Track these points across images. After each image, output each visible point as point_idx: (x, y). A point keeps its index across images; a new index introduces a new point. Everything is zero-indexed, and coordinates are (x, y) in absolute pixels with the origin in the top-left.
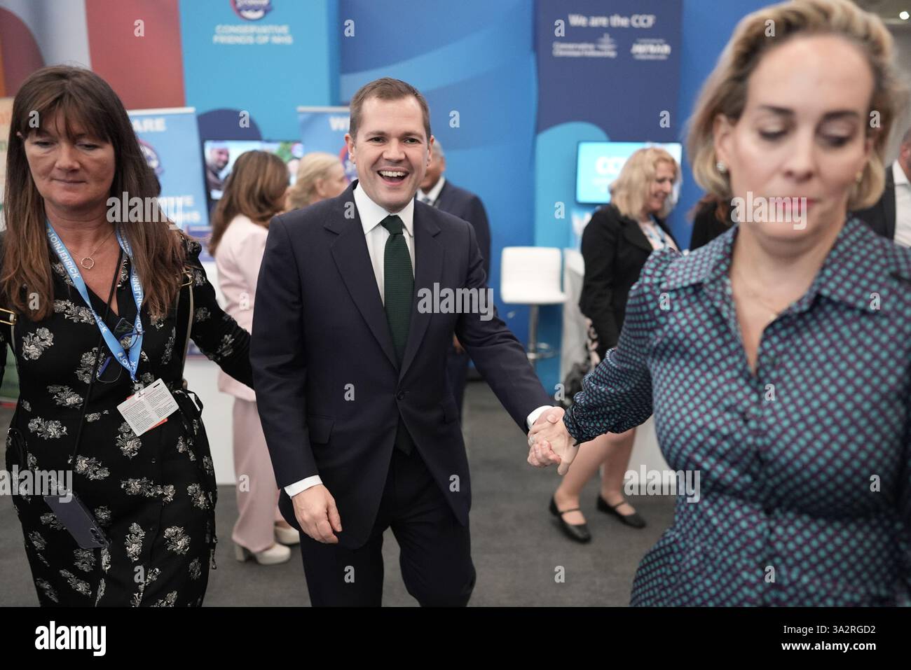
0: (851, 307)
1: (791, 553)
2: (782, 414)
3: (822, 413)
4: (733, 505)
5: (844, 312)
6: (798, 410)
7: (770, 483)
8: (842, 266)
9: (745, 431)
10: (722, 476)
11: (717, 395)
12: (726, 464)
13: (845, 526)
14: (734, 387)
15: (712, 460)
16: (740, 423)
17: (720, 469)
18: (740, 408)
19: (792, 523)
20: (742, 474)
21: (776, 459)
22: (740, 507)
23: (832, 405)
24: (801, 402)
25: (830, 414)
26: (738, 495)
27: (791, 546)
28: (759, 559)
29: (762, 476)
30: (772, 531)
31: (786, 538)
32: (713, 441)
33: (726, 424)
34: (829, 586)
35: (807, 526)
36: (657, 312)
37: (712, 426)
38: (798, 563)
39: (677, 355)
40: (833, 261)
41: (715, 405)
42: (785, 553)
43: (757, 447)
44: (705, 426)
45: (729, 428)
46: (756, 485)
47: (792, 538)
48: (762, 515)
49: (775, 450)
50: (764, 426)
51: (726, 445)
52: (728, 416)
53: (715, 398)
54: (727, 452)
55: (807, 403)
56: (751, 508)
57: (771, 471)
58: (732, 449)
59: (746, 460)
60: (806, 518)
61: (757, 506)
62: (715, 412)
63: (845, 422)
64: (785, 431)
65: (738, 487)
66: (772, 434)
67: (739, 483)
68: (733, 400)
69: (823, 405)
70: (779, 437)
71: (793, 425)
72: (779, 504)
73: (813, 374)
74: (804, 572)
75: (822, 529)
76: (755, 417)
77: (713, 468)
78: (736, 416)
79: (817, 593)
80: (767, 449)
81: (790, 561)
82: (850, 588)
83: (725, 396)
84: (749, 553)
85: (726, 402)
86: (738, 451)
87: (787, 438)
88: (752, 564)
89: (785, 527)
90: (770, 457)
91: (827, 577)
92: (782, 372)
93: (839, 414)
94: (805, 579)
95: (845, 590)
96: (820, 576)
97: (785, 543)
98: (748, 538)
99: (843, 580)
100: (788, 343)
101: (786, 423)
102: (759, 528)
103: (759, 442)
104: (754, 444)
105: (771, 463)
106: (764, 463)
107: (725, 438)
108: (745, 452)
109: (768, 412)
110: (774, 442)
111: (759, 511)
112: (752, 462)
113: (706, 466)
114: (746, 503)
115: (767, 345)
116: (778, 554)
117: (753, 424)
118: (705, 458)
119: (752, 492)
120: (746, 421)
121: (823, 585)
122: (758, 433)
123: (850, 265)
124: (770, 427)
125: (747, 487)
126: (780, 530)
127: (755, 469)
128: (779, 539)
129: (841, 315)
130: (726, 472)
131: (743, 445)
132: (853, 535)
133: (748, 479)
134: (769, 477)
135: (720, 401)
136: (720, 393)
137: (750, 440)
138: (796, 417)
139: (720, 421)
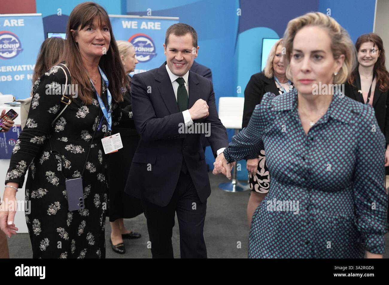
0: (338, 121)
1: (317, 204)
2: (317, 158)
3: (330, 157)
4: (296, 189)
5: (336, 123)
6: (322, 156)
7: (311, 181)
8: (336, 107)
9: (304, 163)
10: (295, 179)
11: (293, 150)
12: (296, 175)
13: (334, 194)
14: (299, 148)
15: (291, 173)
16: (302, 160)
17: (294, 176)
18: (302, 156)
19: (317, 193)
20: (301, 178)
21: (314, 173)
22: (299, 189)
23: (333, 155)
24: (323, 154)
25: (332, 158)
26: (299, 185)
27: (317, 201)
28: (306, 206)
29: (309, 178)
30: (311, 196)
31: (315, 199)
32: (292, 167)
33: (297, 161)
34: (329, 214)
35: (322, 194)
36: (268, 119)
37: (292, 162)
38: (319, 207)
39: (277, 135)
40: (333, 105)
41: (293, 154)
42: (315, 204)
43: (308, 169)
44: (289, 161)
45: (298, 162)
46: (306, 182)
47: (317, 199)
48: (307, 192)
49: (314, 170)
50: (310, 162)
51: (297, 168)
52: (297, 158)
53: (292, 152)
54: (297, 170)
55: (325, 154)
56: (303, 189)
57: (312, 177)
58: (299, 169)
59: (304, 173)
60: (322, 192)
61: (305, 189)
62: (293, 157)
63: (337, 160)
64: (318, 163)
65: (300, 182)
66: (313, 164)
67: (300, 181)
68: (299, 153)
69: (330, 155)
70: (316, 165)
71: (320, 161)
72: (313, 188)
73: (327, 144)
74: (321, 210)
75: (327, 195)
76: (307, 158)
77: (291, 176)
78: (300, 158)
79: (325, 216)
80: (312, 169)
81: (317, 206)
82: (335, 214)
83: (296, 151)
84: (303, 205)
85: (297, 153)
86: (301, 170)
87: (318, 166)
88: (304, 208)
89: (315, 195)
90: (312, 172)
91: (328, 211)
92: (316, 143)
93: (335, 158)
94: (321, 212)
95: (333, 215)
96: (326, 211)
97: (315, 200)
98: (302, 199)
99: (332, 212)
100: (317, 133)
101: (318, 161)
102: (306, 196)
103: (309, 167)
104: (307, 168)
105: (312, 174)
106: (310, 174)
107: (296, 166)
108: (304, 171)
109: (312, 157)
110: (314, 167)
111: (306, 190)
112: (306, 173)
113: (289, 175)
114: (301, 188)
115: (310, 133)
116: (313, 204)
117: (307, 161)
118: (289, 173)
119: (305, 184)
120: (304, 160)
121: (327, 214)
122: (309, 164)
123: (339, 106)
124: (313, 162)
125: (303, 182)
126: (313, 196)
127: (307, 176)
128: (313, 199)
129: (335, 124)
130: (296, 177)
131: (303, 168)
132: (336, 197)
133: (303, 180)
134: (311, 179)
135: (294, 153)
136: (294, 150)
137: (306, 166)
138: (321, 159)
139: (295, 160)
